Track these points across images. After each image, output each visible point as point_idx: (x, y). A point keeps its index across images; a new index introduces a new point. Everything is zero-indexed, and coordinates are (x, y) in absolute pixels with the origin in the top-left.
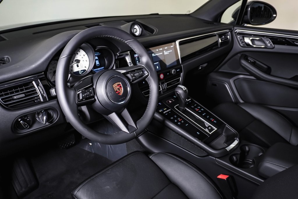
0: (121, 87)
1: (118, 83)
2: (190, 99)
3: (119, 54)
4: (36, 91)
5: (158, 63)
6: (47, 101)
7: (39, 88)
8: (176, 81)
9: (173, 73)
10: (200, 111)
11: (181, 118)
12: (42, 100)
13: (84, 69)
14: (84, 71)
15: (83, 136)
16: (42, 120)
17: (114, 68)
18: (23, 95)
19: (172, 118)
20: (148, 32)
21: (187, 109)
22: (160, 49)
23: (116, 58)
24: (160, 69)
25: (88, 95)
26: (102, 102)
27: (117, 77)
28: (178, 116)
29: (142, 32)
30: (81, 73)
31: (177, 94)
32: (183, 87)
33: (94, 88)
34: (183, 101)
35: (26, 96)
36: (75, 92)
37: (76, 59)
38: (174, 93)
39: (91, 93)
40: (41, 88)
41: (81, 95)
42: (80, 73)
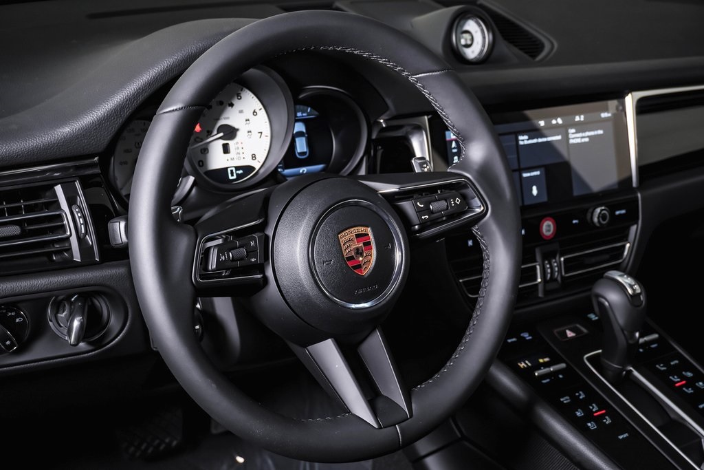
0: (368, 244)
1: (361, 230)
2: (655, 336)
3: (385, 121)
4: (63, 221)
5: (538, 173)
6: (96, 263)
7: (76, 210)
8: (607, 257)
9: (596, 220)
10: (690, 391)
11: (602, 405)
12: (77, 257)
13: (248, 162)
14: (248, 169)
15: (217, 424)
16: (65, 331)
17: (363, 172)
18: (15, 230)
19: (565, 400)
20: (516, 50)
21: (636, 373)
22: (554, 122)
23: (374, 137)
24: (545, 199)
25: (241, 259)
26: (291, 294)
27: (356, 204)
28: (592, 397)
29: (493, 46)
30: (235, 177)
31: (601, 305)
32: (626, 281)
33: (267, 237)
34: (621, 339)
35: (24, 235)
36: (193, 239)
37: (222, 122)
38: (590, 303)
39: (252, 252)
40: (81, 211)
41: (214, 254)
42: (231, 178)
